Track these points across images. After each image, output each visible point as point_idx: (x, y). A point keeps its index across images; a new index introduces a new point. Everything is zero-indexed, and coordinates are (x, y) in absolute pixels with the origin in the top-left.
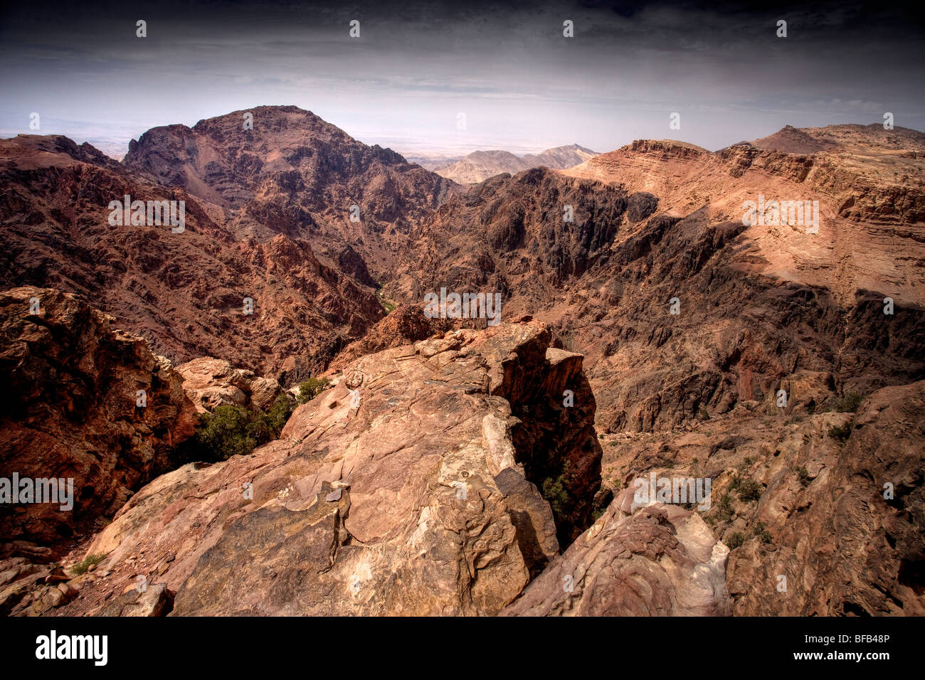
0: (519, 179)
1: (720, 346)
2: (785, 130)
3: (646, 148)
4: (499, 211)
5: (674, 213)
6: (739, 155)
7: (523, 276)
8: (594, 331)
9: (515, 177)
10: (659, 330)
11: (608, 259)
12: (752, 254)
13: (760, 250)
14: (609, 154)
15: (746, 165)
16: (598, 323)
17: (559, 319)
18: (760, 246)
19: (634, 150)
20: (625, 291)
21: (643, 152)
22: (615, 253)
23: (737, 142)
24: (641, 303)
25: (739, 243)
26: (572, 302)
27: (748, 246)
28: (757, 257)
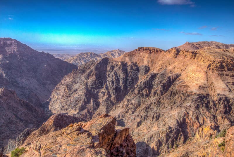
0: (98, 62)
1: (177, 118)
2: (187, 43)
3: (143, 49)
4: (91, 74)
5: (155, 72)
6: (174, 51)
7: (103, 99)
8: (132, 118)
9: (97, 62)
10: (155, 115)
11: (134, 90)
12: (183, 84)
13: (185, 83)
14: (130, 52)
15: (177, 54)
16: (133, 115)
17: (118, 114)
18: (185, 82)
19: (139, 50)
20: (142, 101)
21: (142, 51)
22: (136, 87)
23: (173, 47)
24: (148, 106)
25: (178, 81)
26: (123, 107)
27: (182, 82)
28: (185, 85)
